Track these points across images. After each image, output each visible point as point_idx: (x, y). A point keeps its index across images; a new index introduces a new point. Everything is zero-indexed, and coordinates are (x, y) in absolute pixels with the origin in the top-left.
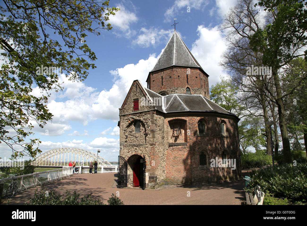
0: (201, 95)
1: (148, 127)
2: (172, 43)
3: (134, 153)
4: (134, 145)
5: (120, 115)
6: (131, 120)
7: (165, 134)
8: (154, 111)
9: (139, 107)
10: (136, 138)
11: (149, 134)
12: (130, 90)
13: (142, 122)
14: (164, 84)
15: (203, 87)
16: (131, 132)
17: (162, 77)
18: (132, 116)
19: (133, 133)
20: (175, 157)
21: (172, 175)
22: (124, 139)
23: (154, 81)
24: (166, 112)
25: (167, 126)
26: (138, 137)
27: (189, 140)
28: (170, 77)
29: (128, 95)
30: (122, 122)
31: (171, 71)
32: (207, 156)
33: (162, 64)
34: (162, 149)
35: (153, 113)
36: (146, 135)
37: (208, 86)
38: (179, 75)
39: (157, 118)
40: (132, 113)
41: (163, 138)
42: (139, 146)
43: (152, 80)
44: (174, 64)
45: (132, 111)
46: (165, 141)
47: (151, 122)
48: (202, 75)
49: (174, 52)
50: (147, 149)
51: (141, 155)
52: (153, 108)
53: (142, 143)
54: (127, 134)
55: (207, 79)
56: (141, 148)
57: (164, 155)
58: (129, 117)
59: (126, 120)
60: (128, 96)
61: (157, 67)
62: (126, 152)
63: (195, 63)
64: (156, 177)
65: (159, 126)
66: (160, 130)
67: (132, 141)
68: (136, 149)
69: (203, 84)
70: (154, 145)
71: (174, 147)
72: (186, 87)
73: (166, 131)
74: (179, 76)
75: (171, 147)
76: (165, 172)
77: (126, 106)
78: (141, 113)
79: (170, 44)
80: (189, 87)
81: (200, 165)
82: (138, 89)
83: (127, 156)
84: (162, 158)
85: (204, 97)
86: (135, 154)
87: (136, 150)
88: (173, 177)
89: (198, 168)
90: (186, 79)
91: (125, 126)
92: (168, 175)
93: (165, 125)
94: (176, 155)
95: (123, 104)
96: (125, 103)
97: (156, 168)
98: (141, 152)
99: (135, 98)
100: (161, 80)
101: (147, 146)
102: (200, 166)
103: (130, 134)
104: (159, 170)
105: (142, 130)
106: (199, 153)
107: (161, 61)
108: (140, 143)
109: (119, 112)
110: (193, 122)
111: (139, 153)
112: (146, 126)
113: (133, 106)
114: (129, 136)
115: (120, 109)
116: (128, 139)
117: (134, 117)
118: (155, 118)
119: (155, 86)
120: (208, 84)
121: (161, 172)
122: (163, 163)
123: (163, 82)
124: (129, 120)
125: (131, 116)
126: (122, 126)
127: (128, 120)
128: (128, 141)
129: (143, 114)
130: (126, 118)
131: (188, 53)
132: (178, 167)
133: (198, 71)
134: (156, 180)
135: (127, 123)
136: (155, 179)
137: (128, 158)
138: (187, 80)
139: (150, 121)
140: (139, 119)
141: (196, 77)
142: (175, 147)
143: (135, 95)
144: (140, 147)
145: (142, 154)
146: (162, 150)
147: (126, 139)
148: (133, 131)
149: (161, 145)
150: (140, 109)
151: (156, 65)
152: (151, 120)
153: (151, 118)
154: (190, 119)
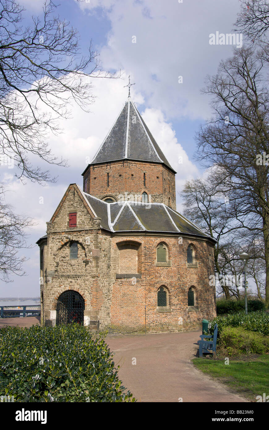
0: (163, 204)
1: (90, 252)
2: (125, 118)
3: (68, 288)
4: (68, 277)
5: (49, 232)
6: (65, 240)
7: (112, 262)
8: (99, 229)
9: (77, 223)
10: (71, 266)
11: (91, 262)
12: (64, 197)
13: (81, 244)
14: (110, 184)
15: (167, 190)
16: (64, 257)
17: (108, 174)
18: (66, 235)
19: (67, 259)
20: (124, 294)
21: (120, 320)
22: (53, 268)
23: (95, 178)
24: (114, 231)
25: (115, 251)
26: (74, 265)
27: (144, 271)
28: (120, 176)
29: (61, 204)
30: (51, 243)
31: (121, 166)
32: (168, 294)
33: (108, 153)
34: (108, 283)
35: (97, 233)
36: (86, 262)
37: (174, 189)
38: (133, 173)
39: (102, 239)
40: (67, 231)
41: (109, 267)
42: (76, 278)
43: (92, 176)
44: (126, 157)
45: (67, 228)
46: (112, 272)
47: (94, 244)
48: (166, 172)
49: (127, 135)
50: (87, 282)
51: (78, 290)
52: (97, 226)
53: (80, 274)
54: (58, 260)
55: (174, 178)
56: (79, 281)
57: (109, 291)
58: (62, 235)
59: (58, 240)
60: (61, 206)
61: (100, 157)
62: (56, 286)
63: (156, 155)
64: (99, 321)
65: (104, 251)
66: (105, 256)
67: (65, 271)
68: (71, 282)
69: (167, 186)
70: (98, 277)
71: (123, 280)
72: (142, 192)
73: (113, 257)
74: (132, 175)
75: (119, 280)
76: (111, 315)
77: (57, 219)
78: (80, 231)
79: (121, 119)
80: (146, 191)
81: (158, 305)
82: (76, 197)
83: (57, 292)
84: (106, 295)
85: (167, 208)
86: (70, 289)
87: (70, 284)
88: (121, 322)
89: (155, 310)
90: (143, 180)
91: (55, 249)
92: (114, 320)
93: (112, 248)
94: (126, 291)
95: (53, 216)
96: (55, 215)
97: (98, 309)
98: (78, 287)
99: (72, 209)
100: (106, 178)
101: (87, 278)
102: (158, 307)
103: (62, 260)
104: (102, 312)
105: (81, 255)
106: (157, 289)
107: (106, 147)
108: (77, 274)
109: (47, 228)
110: (150, 245)
111: (76, 288)
112: (87, 250)
113: (68, 220)
114: (60, 263)
115: (48, 224)
116: (59, 267)
117: (69, 236)
118: (99, 240)
119: (97, 187)
120: (174, 185)
121: (105, 314)
122: (108, 303)
123: (110, 182)
124: (62, 241)
125: (64, 235)
126: (51, 248)
127: (60, 240)
128: (59, 270)
129: (82, 233)
130: (58, 237)
131: (147, 137)
132: (128, 308)
133: (161, 168)
134: (98, 326)
135: (59, 245)
136: (97, 324)
137: (59, 296)
138: (144, 182)
139: (92, 244)
140: (76, 240)
141: (158, 177)
142: (125, 280)
143: (72, 205)
144: (77, 280)
145: (80, 289)
146: (106, 284)
147: (57, 268)
148: (67, 256)
149: (105, 277)
150: (78, 226)
151: (99, 154)
152: (94, 242)
153: (94, 240)
154: (146, 241)
